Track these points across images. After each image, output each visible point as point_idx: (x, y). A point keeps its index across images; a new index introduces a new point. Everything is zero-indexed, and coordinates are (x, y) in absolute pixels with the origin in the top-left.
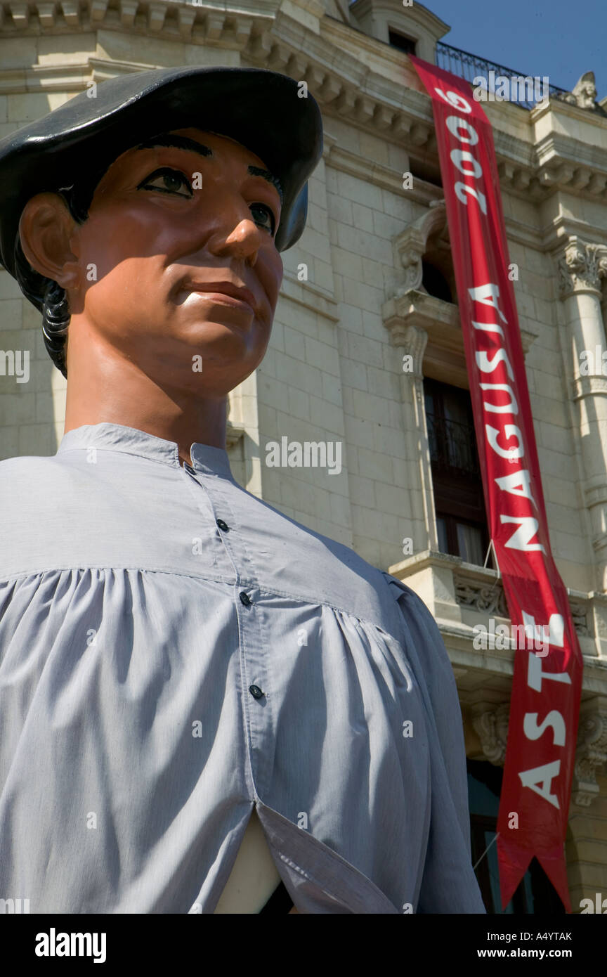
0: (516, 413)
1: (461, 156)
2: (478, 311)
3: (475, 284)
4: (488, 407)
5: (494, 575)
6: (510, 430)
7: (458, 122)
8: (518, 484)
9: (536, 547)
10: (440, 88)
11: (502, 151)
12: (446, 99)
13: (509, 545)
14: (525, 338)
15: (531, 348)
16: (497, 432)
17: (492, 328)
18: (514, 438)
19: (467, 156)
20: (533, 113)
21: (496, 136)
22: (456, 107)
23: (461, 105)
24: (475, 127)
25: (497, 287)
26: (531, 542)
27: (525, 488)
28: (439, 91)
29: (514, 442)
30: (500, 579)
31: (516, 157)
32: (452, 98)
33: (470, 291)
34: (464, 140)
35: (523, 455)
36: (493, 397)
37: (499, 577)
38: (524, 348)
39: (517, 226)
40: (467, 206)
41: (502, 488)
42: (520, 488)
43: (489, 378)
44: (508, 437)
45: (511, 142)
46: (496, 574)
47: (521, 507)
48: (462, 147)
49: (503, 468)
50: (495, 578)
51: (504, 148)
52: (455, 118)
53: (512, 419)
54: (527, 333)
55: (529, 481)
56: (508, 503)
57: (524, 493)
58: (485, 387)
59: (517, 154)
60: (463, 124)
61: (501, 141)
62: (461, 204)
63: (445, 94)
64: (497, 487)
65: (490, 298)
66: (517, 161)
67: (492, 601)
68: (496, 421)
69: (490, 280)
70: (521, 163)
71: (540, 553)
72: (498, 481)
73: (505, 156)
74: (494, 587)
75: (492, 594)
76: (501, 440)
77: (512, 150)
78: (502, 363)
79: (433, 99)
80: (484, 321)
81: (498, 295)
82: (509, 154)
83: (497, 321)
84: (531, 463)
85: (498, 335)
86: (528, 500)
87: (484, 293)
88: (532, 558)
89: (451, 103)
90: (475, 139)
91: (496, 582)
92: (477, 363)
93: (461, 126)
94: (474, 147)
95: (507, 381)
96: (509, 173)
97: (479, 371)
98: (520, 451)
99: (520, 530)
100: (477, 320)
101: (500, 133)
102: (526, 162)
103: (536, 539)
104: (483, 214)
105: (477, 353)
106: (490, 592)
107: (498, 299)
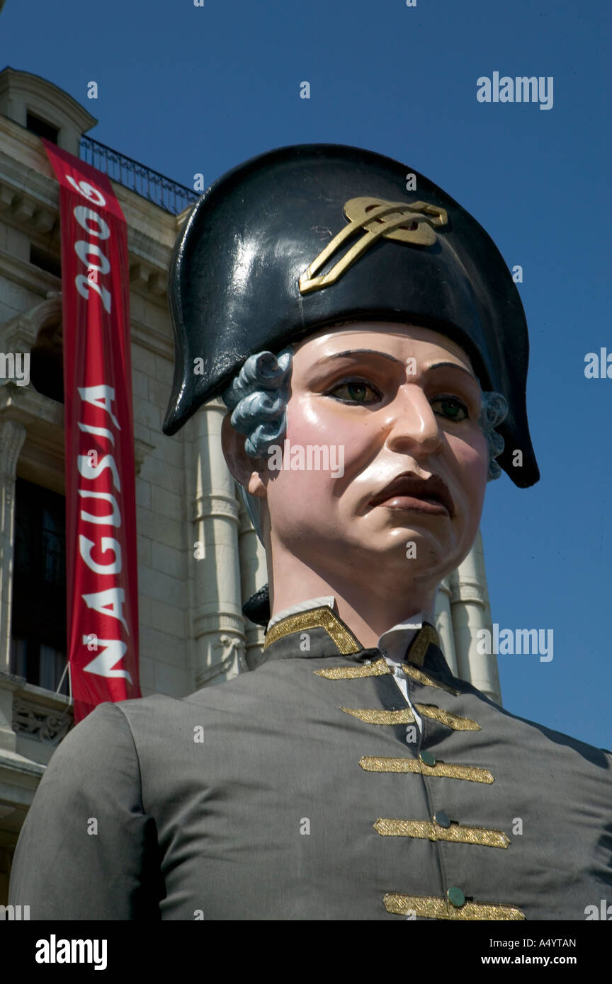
0: (118, 525)
1: (87, 248)
2: (87, 412)
3: (87, 383)
4: (85, 516)
5: (65, 701)
6: (107, 543)
7: (88, 214)
8: (108, 603)
9: (119, 674)
10: (72, 176)
11: (137, 251)
12: (77, 188)
13: (89, 669)
14: (139, 449)
15: (146, 459)
16: (92, 544)
17: (101, 432)
18: (111, 553)
19: (94, 250)
20: (179, 220)
21: (130, 234)
22: (87, 197)
23: (94, 197)
24: (106, 221)
25: (113, 391)
26: (115, 668)
27: (115, 607)
28: (70, 180)
29: (110, 557)
30: (71, 707)
31: (152, 260)
32: (85, 189)
33: (80, 390)
34: (92, 232)
35: (119, 571)
36: (92, 506)
37: (70, 703)
38: (137, 458)
39: (148, 332)
40: (87, 301)
41: (89, 605)
42: (110, 607)
43: (91, 485)
44: (104, 550)
45: (148, 244)
46: (68, 700)
47: (109, 628)
48: (89, 239)
49: (94, 584)
50: (66, 705)
51: (140, 248)
52: (85, 209)
53: (111, 531)
54: (143, 442)
55: (123, 600)
56: (94, 622)
57: (114, 613)
58: (84, 494)
59: (154, 256)
60: (94, 216)
61: (136, 240)
62: (82, 298)
63: (77, 183)
64: (83, 603)
65: (103, 400)
66: (153, 264)
67: (60, 730)
68: (93, 532)
69: (105, 381)
70: (159, 267)
71: (124, 680)
72: (85, 597)
73: (139, 256)
74: (63, 715)
75: (60, 723)
76: (95, 553)
77: (149, 251)
78: (107, 471)
79: (62, 186)
80: (93, 424)
81: (113, 398)
82: (145, 255)
83: (107, 424)
84: (128, 581)
85: (106, 440)
86: (118, 622)
87: (96, 395)
88: (113, 686)
89: (82, 193)
90: (106, 233)
91: (67, 710)
92: (79, 467)
93: (91, 218)
94: (104, 241)
95: (110, 489)
96: (145, 276)
97: (80, 476)
98: (117, 568)
99: (104, 653)
100: (83, 422)
101: (136, 231)
102: (164, 266)
103: (121, 665)
104: (106, 312)
105: (79, 457)
106: (58, 720)
107: (112, 403)
